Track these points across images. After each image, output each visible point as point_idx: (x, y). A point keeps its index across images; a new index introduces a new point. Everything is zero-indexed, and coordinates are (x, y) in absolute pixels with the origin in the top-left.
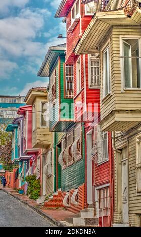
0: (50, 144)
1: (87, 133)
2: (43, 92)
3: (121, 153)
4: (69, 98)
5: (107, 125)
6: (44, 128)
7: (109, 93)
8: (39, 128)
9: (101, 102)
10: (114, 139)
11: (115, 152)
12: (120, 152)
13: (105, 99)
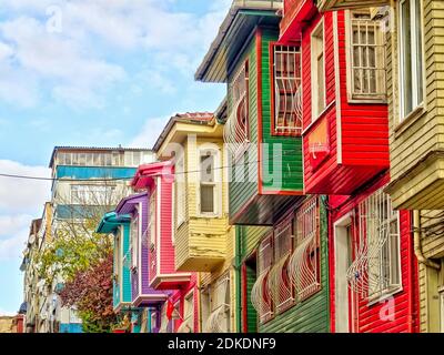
0: (224, 260)
1: (335, 224)
2: (205, 124)
3: (438, 270)
4: (284, 135)
5: (412, 193)
6: (207, 219)
7: (415, 107)
8: (196, 218)
9: (391, 132)
10: (420, 233)
11: (421, 267)
12: (437, 266)
13: (403, 124)
